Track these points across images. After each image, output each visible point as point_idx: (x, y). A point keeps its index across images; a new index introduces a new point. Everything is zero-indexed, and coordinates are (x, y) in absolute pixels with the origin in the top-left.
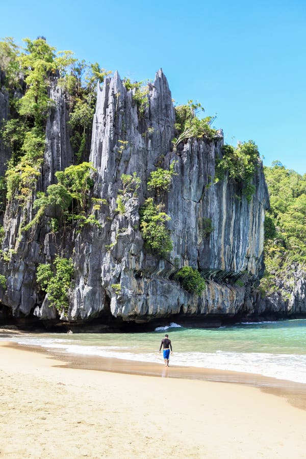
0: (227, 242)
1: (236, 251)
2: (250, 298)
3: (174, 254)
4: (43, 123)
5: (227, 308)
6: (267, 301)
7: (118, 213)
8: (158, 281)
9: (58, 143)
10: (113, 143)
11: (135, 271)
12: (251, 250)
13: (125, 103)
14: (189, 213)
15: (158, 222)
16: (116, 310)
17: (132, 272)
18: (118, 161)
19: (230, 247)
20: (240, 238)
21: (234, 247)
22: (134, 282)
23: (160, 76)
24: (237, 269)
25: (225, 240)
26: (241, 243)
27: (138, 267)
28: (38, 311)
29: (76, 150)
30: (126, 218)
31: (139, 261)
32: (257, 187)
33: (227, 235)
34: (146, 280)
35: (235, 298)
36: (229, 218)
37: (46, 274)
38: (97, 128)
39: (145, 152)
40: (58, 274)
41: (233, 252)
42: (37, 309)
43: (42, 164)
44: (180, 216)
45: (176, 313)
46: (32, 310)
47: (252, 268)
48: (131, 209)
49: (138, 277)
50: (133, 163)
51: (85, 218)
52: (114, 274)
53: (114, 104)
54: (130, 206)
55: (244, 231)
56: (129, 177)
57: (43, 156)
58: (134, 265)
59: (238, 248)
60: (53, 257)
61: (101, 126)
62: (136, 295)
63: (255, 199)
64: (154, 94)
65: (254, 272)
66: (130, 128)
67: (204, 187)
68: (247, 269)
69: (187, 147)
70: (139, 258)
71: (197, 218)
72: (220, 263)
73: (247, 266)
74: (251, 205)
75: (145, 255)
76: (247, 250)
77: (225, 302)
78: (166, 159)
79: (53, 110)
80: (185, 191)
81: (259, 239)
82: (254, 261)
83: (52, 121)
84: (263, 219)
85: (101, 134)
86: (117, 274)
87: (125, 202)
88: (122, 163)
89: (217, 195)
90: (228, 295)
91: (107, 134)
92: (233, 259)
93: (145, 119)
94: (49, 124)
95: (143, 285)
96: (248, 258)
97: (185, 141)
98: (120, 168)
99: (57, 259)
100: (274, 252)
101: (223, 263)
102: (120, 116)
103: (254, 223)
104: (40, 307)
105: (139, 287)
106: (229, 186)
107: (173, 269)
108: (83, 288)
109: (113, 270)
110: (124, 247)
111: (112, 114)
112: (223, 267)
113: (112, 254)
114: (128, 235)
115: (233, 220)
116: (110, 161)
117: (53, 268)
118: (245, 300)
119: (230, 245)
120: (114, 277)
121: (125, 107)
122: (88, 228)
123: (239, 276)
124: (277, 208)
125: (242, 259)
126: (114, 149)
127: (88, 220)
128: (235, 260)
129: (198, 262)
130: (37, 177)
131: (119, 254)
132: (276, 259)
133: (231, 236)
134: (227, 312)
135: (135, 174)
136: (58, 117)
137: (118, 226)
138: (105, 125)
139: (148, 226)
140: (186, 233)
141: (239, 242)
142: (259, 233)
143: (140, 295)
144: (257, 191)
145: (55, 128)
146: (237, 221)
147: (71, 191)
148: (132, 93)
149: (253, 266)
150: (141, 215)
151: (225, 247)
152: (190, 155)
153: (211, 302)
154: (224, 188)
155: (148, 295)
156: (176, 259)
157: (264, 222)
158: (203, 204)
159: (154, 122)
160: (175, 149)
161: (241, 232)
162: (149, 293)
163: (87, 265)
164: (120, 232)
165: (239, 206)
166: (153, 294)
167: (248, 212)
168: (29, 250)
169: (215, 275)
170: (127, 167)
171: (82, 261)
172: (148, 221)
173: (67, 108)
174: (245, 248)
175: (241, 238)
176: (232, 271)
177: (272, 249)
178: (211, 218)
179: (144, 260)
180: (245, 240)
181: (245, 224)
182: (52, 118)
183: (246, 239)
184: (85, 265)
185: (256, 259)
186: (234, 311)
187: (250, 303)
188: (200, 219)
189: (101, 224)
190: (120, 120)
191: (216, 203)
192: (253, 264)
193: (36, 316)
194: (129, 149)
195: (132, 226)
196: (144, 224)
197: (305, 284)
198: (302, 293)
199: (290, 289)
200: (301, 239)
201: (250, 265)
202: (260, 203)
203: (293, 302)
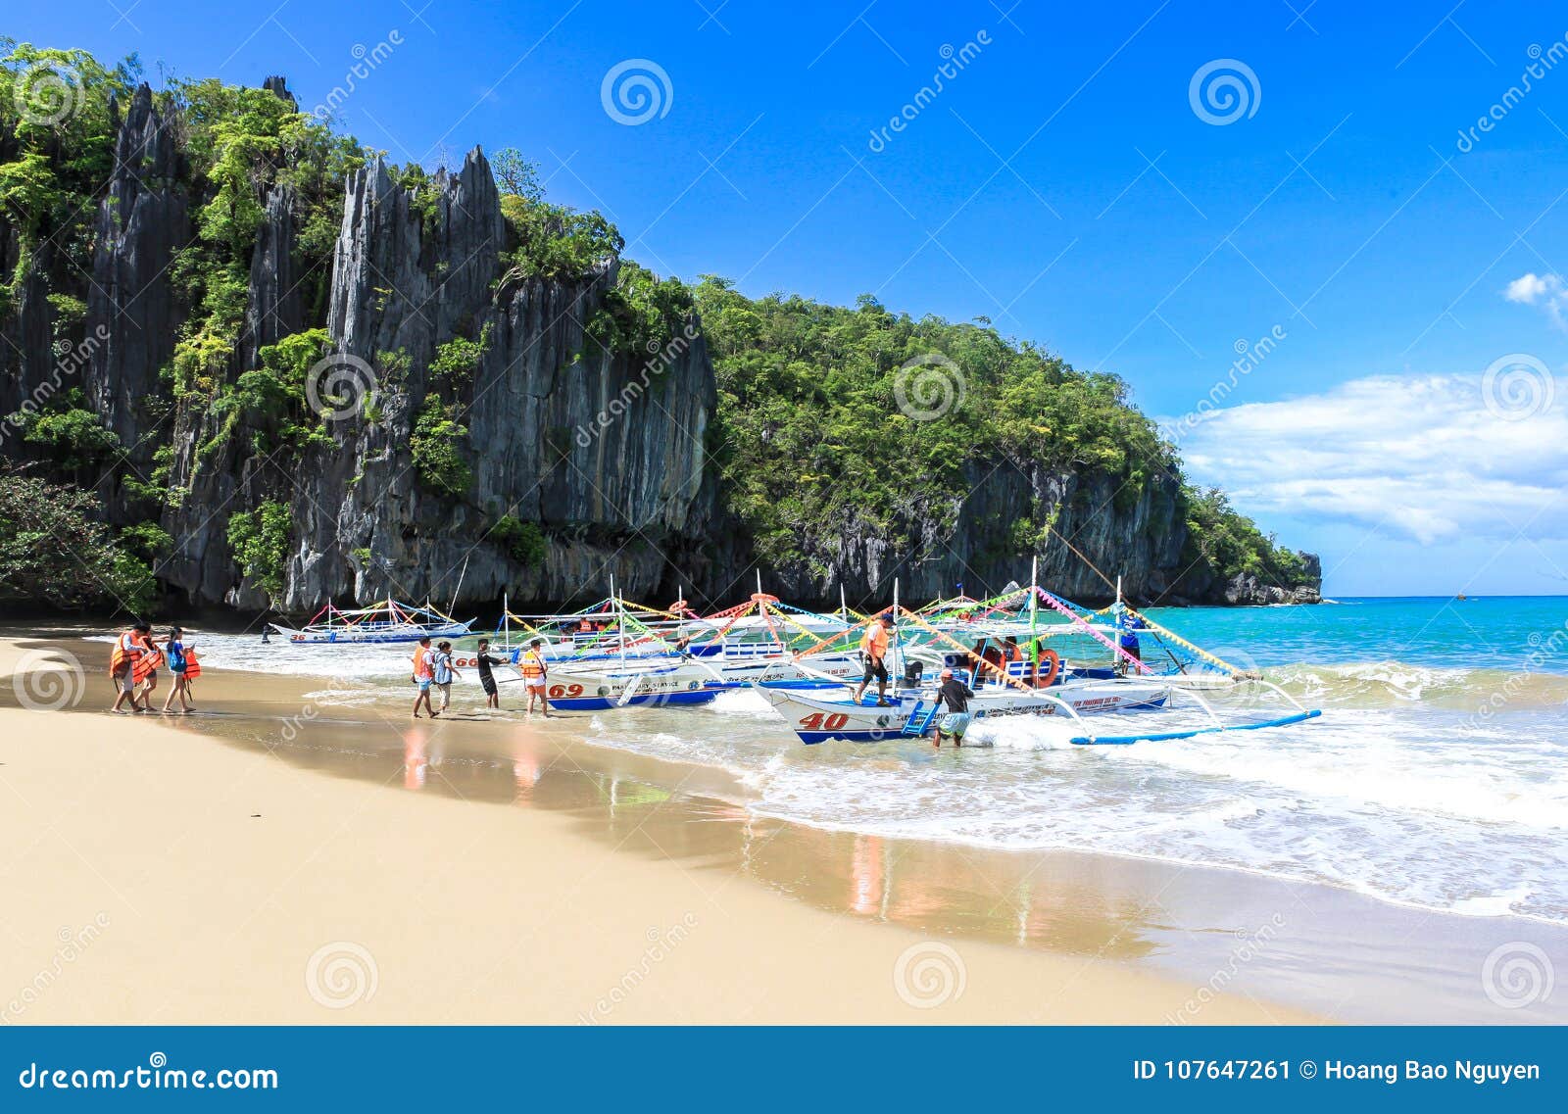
0: (609, 469)
1: (633, 487)
3: (486, 494)
4: (247, 255)
7: (368, 421)
8: (451, 544)
9: (272, 291)
10: (365, 293)
11: (402, 526)
12: (669, 484)
13: (395, 214)
14: (521, 419)
15: (442, 438)
16: (362, 594)
17: (397, 527)
18: (376, 327)
19: (618, 481)
20: (643, 462)
21: (627, 479)
22: (400, 545)
23: (474, 158)
24: (635, 521)
25: (605, 466)
26: (646, 472)
27: (407, 519)
28: (234, 596)
29: (310, 304)
30: (382, 430)
31: (408, 508)
33: (610, 459)
34: (424, 541)
35: (631, 574)
36: (615, 427)
37: (243, 529)
38: (341, 264)
39: (432, 309)
40: (264, 531)
41: (626, 488)
42: (232, 592)
43: (241, 333)
44: (502, 424)
45: (488, 598)
46: (224, 594)
47: (674, 518)
48: (392, 414)
49: (408, 535)
50: (406, 329)
51: (307, 430)
52: (359, 531)
53: (369, 218)
54: (393, 408)
55: (652, 451)
56: (391, 356)
57: (243, 318)
58: (395, 515)
59: (638, 481)
60: (257, 502)
61: (347, 259)
62: (400, 568)
63: (682, 390)
64: (457, 197)
66: (403, 263)
67: (557, 369)
68: (663, 521)
69: (520, 294)
70: (408, 502)
71: (539, 429)
72: (590, 510)
73: (664, 515)
74: (671, 402)
75: (419, 498)
76: (660, 486)
78: (477, 318)
79: (264, 229)
80: (514, 378)
81: (690, 463)
82: (681, 504)
83: (263, 250)
85: (347, 274)
86: (364, 530)
87: (385, 401)
88: (383, 330)
89: (587, 383)
90: (616, 567)
91: (356, 277)
92: (625, 501)
93: (436, 243)
94: (256, 255)
95: (417, 550)
96: (665, 499)
97: (515, 285)
98: (380, 338)
99: (265, 504)
101: (599, 510)
102: (383, 241)
103: (679, 435)
104: (237, 590)
105: (410, 553)
107: (484, 522)
108: (307, 555)
109: (358, 525)
110: (377, 484)
111: (365, 239)
112: (598, 517)
113: (355, 496)
114: (383, 462)
115: (626, 429)
116: (359, 326)
117: (256, 521)
119: (617, 476)
120: (360, 536)
121: (394, 223)
122: (314, 448)
123: (640, 535)
125: (651, 502)
126: (368, 304)
127: (313, 436)
128: (630, 503)
129: (541, 506)
130: (229, 357)
131: (370, 496)
132: (811, 499)
133: (621, 462)
135: (402, 350)
136: (274, 244)
137: (366, 445)
138: (354, 258)
139: (422, 445)
140: (514, 455)
141: (642, 469)
142: (691, 452)
143: (411, 567)
145: (267, 262)
146: (636, 430)
147: (289, 383)
148: (409, 196)
150: (413, 425)
151: (605, 479)
152: (526, 311)
153: (570, 580)
154: (604, 372)
155: (428, 567)
156: (491, 504)
157: (704, 433)
158: (555, 401)
159: (455, 250)
160: (495, 299)
161: (647, 452)
162: (431, 564)
163: (314, 514)
164: (369, 456)
166: (439, 565)
168: (215, 489)
169: (586, 532)
170: (393, 337)
171: (302, 507)
172: (424, 436)
173: (292, 225)
174: (656, 481)
175: (647, 462)
176: (621, 525)
177: (806, 477)
178: (571, 427)
179: (418, 506)
180: (656, 467)
181: (654, 436)
182: (264, 244)
183: (659, 464)
184: (310, 516)
185: (686, 501)
188: (547, 429)
189: (337, 442)
190: (382, 249)
191: (583, 399)
192: (679, 512)
193: (229, 605)
194: (399, 303)
195: (392, 446)
196: (415, 441)
197: (864, 546)
198: (855, 566)
199: (827, 557)
200: (869, 455)
201: (670, 512)
202: (692, 396)
203: (830, 582)
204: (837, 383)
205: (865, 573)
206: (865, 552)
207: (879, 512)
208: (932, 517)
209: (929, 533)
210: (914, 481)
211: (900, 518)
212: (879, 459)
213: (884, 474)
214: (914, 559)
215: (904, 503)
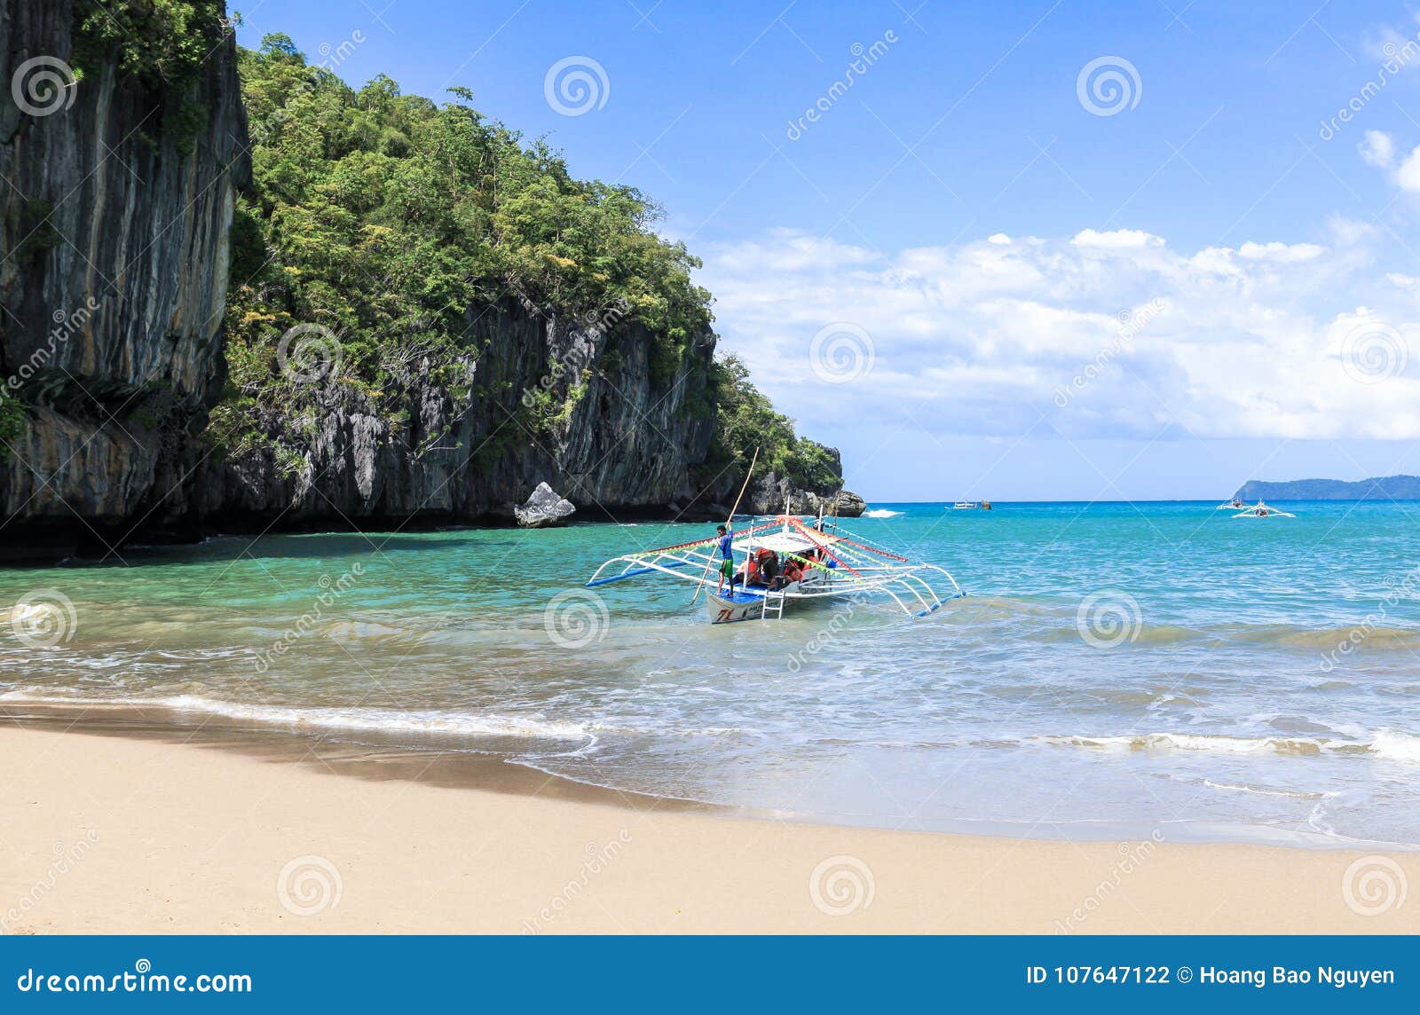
0: (104, 283)
1: (135, 316)
2: (176, 467)
5: (100, 500)
6: (230, 478)
12: (181, 313)
19: (115, 303)
20: (149, 273)
21: (127, 300)
24: (137, 373)
25: (98, 277)
26: (153, 290)
32: (213, 113)
33: (106, 262)
35: (126, 467)
36: (115, 206)
41: (125, 317)
47: (184, 372)
55: (162, 252)
59: (142, 306)
63: (205, 152)
65: (190, 387)
68: (168, 375)
72: (77, 353)
73: (169, 366)
74: (191, 171)
76: (169, 315)
77: (93, 480)
81: (211, 280)
82: (193, 349)
84: (228, 220)
90: (104, 456)
92: (123, 341)
96: (174, 340)
100: (256, 326)
101: (90, 354)
103: (199, 230)
106: (117, 100)
112: (88, 366)
115: (128, 213)
118: (159, 472)
119: (115, 295)
123: (143, 398)
124: (272, 187)
125: (154, 343)
128: (129, 344)
132: (263, 349)
133: (120, 268)
134: (99, 510)
141: (147, 286)
142: (213, 262)
144: (211, 124)
146: (142, 218)
149: (187, 366)
151: (97, 299)
153: (41, 478)
154: (102, 106)
157: (231, 229)
158: (24, 149)
161: (155, 255)
165: (150, 170)
167: (180, 191)
169: (58, 392)
174: (165, 307)
175: (154, 274)
176: (118, 379)
177: (251, 316)
178: (50, 199)
180: (166, 282)
181: (166, 229)
183: (170, 281)
185: (201, 344)
186: (120, 508)
187: (175, 485)
188: (12, 200)
191: (70, 150)
192: (191, 361)
197: (349, 427)
198: (336, 456)
199: (301, 442)
200: (344, 289)
201: (178, 363)
202: (220, 166)
203: (308, 482)
204: (277, 169)
205: (351, 466)
206: (351, 436)
207: (367, 374)
208: (434, 384)
209: (431, 408)
210: (409, 330)
211: (391, 385)
212: (357, 292)
213: (366, 317)
214: (413, 445)
215: (394, 364)
